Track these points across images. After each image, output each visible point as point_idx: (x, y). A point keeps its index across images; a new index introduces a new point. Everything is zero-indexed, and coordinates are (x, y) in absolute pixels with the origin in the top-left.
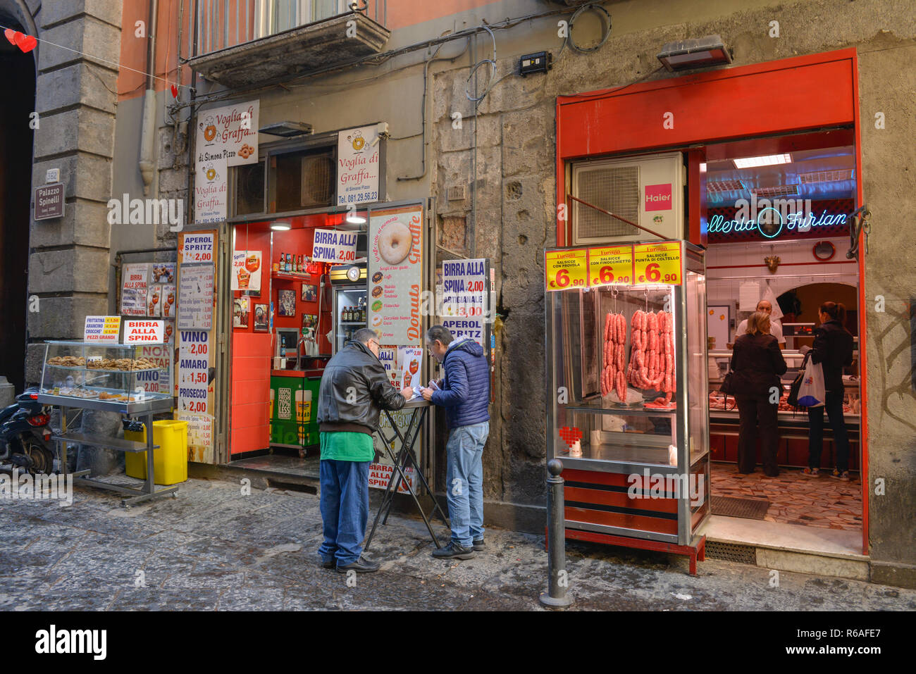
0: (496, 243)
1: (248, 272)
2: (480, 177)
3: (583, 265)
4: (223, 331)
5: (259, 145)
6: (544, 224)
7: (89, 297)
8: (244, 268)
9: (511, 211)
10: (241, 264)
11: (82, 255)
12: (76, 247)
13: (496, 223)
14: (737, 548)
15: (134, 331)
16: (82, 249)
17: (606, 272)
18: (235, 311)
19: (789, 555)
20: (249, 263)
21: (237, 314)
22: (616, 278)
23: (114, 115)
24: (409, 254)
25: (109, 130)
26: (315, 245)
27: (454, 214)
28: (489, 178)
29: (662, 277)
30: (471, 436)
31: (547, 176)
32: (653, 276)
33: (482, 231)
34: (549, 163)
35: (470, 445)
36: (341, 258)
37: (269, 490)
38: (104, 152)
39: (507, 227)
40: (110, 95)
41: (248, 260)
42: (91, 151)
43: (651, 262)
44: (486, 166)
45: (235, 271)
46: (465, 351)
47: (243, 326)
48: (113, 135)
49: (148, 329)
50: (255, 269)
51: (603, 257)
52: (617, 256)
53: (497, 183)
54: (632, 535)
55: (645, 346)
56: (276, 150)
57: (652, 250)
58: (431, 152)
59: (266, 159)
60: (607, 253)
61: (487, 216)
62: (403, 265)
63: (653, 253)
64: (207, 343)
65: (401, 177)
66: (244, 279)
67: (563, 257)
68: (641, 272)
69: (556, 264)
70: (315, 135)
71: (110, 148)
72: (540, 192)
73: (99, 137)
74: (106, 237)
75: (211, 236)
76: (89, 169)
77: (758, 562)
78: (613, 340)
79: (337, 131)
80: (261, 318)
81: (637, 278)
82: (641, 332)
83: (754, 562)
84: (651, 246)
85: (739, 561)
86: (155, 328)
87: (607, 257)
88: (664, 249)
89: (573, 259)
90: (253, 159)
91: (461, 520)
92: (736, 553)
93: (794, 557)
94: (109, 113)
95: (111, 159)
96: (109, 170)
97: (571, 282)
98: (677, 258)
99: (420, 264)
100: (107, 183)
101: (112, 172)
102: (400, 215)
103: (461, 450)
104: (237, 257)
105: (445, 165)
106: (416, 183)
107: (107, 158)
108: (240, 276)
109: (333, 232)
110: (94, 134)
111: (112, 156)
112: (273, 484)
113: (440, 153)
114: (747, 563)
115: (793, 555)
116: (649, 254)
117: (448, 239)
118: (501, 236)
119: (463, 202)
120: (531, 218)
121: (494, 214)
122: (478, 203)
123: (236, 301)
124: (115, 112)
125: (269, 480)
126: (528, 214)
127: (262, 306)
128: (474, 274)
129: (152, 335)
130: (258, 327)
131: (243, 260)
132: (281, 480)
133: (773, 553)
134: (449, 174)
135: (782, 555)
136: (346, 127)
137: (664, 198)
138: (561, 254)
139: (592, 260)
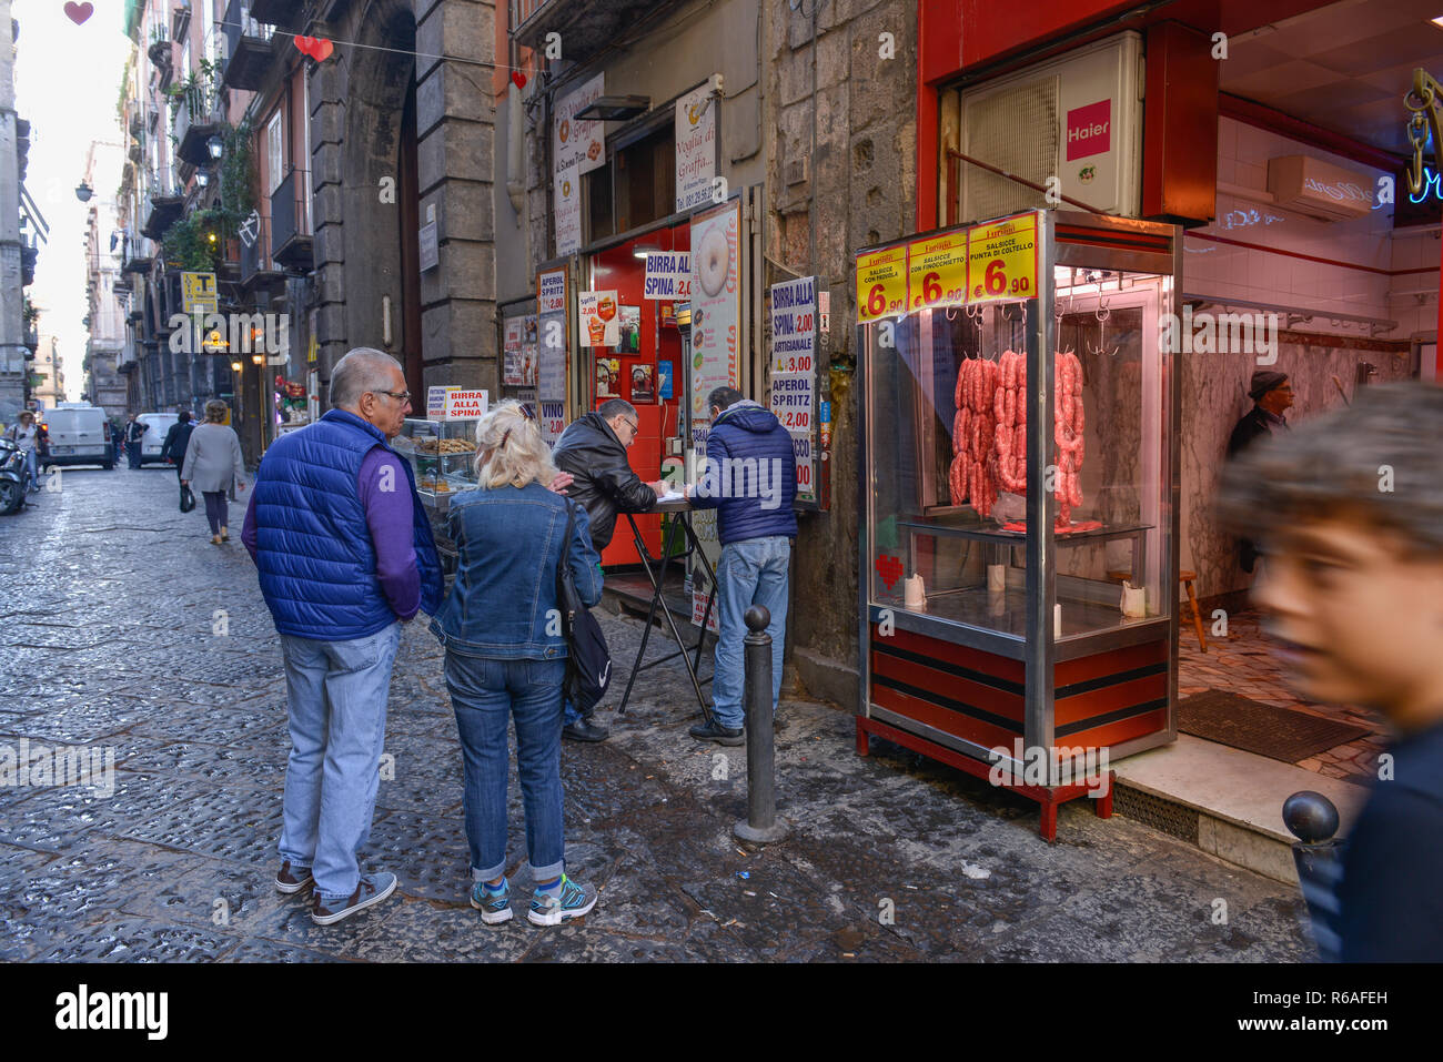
0: (841, 249)
1: (602, 321)
2: (822, 141)
3: (902, 274)
4: (579, 403)
5: (606, 138)
6: (899, 208)
7: (474, 363)
8: (596, 316)
9: (860, 190)
10: (592, 311)
11: (460, 311)
12: (453, 303)
13: (842, 215)
14: (1168, 806)
15: (457, 405)
16: (459, 304)
17: (931, 284)
18: (600, 375)
19: (1258, 841)
20: (603, 309)
21: (603, 379)
22: (945, 292)
23: (492, 124)
24: (726, 279)
25: (486, 146)
26: (648, 275)
27: (795, 208)
28: (835, 139)
29: (1009, 286)
30: (743, 559)
31: (906, 121)
32: (996, 284)
33: (826, 231)
34: (908, 97)
35: (743, 572)
36: (680, 292)
37: (621, 616)
38: (479, 175)
39: (856, 219)
40: (485, 99)
41: (600, 305)
42: (462, 176)
43: (993, 258)
44: (832, 118)
45: (584, 321)
46: (734, 424)
47: (612, 395)
48: (492, 151)
49: (471, 401)
50: (612, 317)
51: (928, 256)
52: (947, 252)
53: (844, 146)
54: (962, 749)
55: (1012, 418)
56: (621, 143)
57: (995, 235)
58: (770, 111)
59: (612, 158)
60: (933, 249)
61: (832, 204)
62: (720, 297)
63: (996, 241)
64: (563, 419)
65: (735, 158)
66: (599, 332)
67: (877, 263)
68: (978, 278)
69: (868, 276)
70: (656, 110)
71: (488, 169)
72: (896, 151)
73: (473, 157)
74: (489, 286)
75: (561, 274)
76: (462, 200)
77: (1201, 842)
78: (968, 406)
79: (674, 100)
80: (642, 384)
81: (971, 291)
82: (1006, 390)
83: (1194, 839)
84: (992, 228)
85: (1170, 832)
86: (478, 400)
87: (932, 255)
88: (1010, 231)
89: (889, 265)
90: (600, 161)
91: (724, 686)
92: (1167, 815)
93: (1267, 846)
94: (486, 124)
95: (491, 183)
96: (489, 198)
97: (888, 306)
98: (1030, 245)
99: (737, 292)
100: (488, 214)
101: (493, 201)
102: (720, 217)
103: (730, 579)
104: (586, 302)
105: (785, 128)
106: (751, 164)
107: (487, 184)
108: (592, 327)
109: (670, 254)
110: (466, 153)
111: (492, 179)
112: (626, 610)
113: (780, 108)
114: (1183, 839)
115: (1266, 842)
116: (990, 242)
117: (791, 249)
118: (848, 235)
119: (805, 186)
120: (885, 198)
121: (839, 201)
122: (821, 184)
123: (599, 362)
124: (493, 121)
125: (623, 604)
126: (880, 194)
127: (643, 367)
128: (802, 303)
129: (475, 409)
130: (637, 396)
131: (594, 305)
132: (632, 605)
133: (1229, 830)
134: (789, 141)
135: (1245, 838)
136: (682, 91)
137: (1097, 130)
138: (875, 257)
139: (914, 264)
